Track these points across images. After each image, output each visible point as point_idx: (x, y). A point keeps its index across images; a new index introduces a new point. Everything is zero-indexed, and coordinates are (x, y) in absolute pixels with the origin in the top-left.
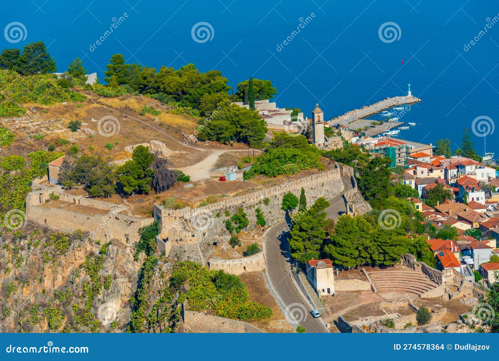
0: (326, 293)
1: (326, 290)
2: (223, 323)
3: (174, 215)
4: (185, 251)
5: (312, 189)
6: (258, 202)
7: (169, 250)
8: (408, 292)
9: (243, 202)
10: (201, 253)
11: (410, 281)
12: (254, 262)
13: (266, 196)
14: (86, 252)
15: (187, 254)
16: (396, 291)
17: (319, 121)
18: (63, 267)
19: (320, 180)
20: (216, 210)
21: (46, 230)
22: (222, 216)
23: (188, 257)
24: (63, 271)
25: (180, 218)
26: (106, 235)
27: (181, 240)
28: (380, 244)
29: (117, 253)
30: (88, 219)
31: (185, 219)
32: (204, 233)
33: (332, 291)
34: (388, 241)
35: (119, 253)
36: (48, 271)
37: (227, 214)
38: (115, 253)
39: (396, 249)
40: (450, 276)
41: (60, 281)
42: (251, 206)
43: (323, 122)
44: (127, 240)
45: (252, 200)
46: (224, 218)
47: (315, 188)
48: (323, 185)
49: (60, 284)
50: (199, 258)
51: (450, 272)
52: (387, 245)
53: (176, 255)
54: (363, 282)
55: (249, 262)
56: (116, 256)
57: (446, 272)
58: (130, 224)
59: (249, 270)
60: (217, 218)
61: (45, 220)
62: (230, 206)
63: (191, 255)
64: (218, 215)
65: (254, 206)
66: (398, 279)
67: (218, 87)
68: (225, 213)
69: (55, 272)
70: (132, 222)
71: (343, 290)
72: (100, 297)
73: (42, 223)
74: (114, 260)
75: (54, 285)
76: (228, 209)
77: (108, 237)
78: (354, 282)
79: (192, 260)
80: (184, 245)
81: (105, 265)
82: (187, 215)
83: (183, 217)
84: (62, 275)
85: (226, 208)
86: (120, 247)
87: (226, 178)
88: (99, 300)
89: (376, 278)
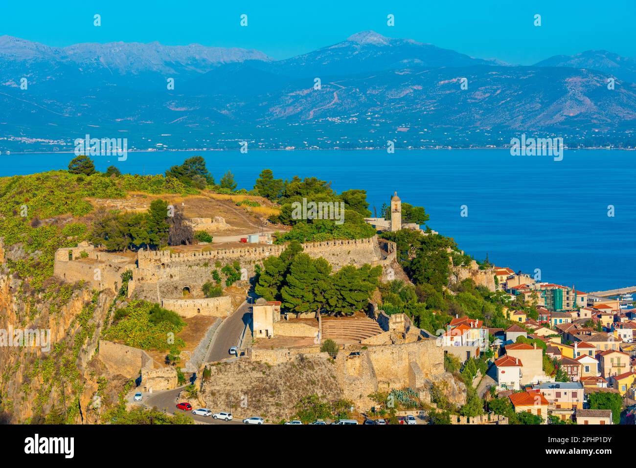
0: (263, 335)
1: (264, 332)
2: (126, 352)
3: (149, 257)
4: (143, 291)
5: (333, 255)
6: (261, 259)
7: (132, 291)
8: (355, 339)
9: (241, 256)
10: (159, 293)
11: (364, 330)
12: (211, 305)
13: (273, 254)
14: (83, 302)
15: (144, 294)
16: (344, 338)
17: (396, 210)
18: (64, 319)
19: (346, 247)
20: (205, 259)
21: (62, 283)
22: (210, 266)
23: (145, 297)
24: (65, 323)
25: (156, 260)
26: (100, 284)
27: (142, 279)
28: (338, 288)
29: (105, 302)
30: (90, 268)
31: (163, 262)
32: (171, 275)
33: (271, 333)
34: (348, 285)
35: (107, 301)
36: (52, 323)
37: (218, 264)
38: (103, 301)
39: (353, 294)
40: (401, 322)
41: (62, 334)
42: (251, 261)
43: (400, 211)
44: (116, 288)
45: (253, 256)
46: (213, 267)
47: (337, 255)
48: (349, 253)
49: (61, 337)
50: (156, 298)
51: (401, 317)
52: (346, 289)
53: (135, 295)
54: (310, 327)
55: (204, 305)
56: (104, 305)
57: (396, 318)
58: (118, 270)
59: (204, 313)
60: (204, 268)
61: (65, 274)
62: (223, 257)
63: (148, 295)
64: (206, 265)
65: (254, 262)
66: (353, 328)
67: (353, 201)
68: (216, 263)
69: (58, 324)
70: (120, 268)
71: (287, 335)
72: (84, 347)
73: (62, 277)
74: (102, 309)
75: (57, 339)
76: (220, 261)
77: (101, 285)
78: (300, 326)
79: (149, 300)
80: (144, 284)
81: (94, 315)
82: (166, 258)
83: (159, 260)
84: (64, 327)
85: (218, 259)
86: (109, 296)
87: (248, 240)
88: (83, 350)
89: (330, 326)
